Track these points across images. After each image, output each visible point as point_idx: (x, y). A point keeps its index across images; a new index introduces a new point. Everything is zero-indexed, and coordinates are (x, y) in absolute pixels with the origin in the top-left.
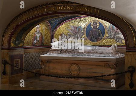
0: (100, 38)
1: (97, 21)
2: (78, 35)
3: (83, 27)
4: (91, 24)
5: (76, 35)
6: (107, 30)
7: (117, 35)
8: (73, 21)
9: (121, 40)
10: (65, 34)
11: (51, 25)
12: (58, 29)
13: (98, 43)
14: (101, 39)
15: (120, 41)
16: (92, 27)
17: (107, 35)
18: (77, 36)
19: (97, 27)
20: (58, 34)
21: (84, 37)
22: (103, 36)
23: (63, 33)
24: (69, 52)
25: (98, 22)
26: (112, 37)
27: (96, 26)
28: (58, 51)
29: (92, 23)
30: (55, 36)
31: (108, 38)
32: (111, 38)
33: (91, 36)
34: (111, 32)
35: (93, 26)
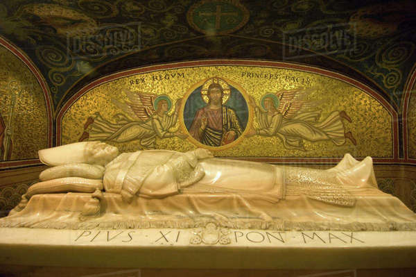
0: (232, 133)
1: (221, 82)
2: (156, 122)
3: (173, 97)
4: (200, 88)
5: (150, 123)
6: (256, 109)
7: (286, 124)
8: (138, 77)
9: (300, 142)
10: (106, 117)
11: (51, 85)
12: (79, 102)
13: (227, 149)
14: (236, 137)
15: (296, 143)
16: (206, 98)
17: (256, 125)
18: (154, 125)
19: (221, 99)
20: (79, 116)
21: (180, 129)
22: (243, 129)
23: (98, 114)
24: (157, 202)
25: (224, 86)
26: (272, 130)
27: (219, 95)
28: (82, 196)
29: (206, 87)
30: (64, 122)
31: (260, 134)
32: (267, 135)
33: (203, 127)
34: (269, 117)
35: (208, 95)
